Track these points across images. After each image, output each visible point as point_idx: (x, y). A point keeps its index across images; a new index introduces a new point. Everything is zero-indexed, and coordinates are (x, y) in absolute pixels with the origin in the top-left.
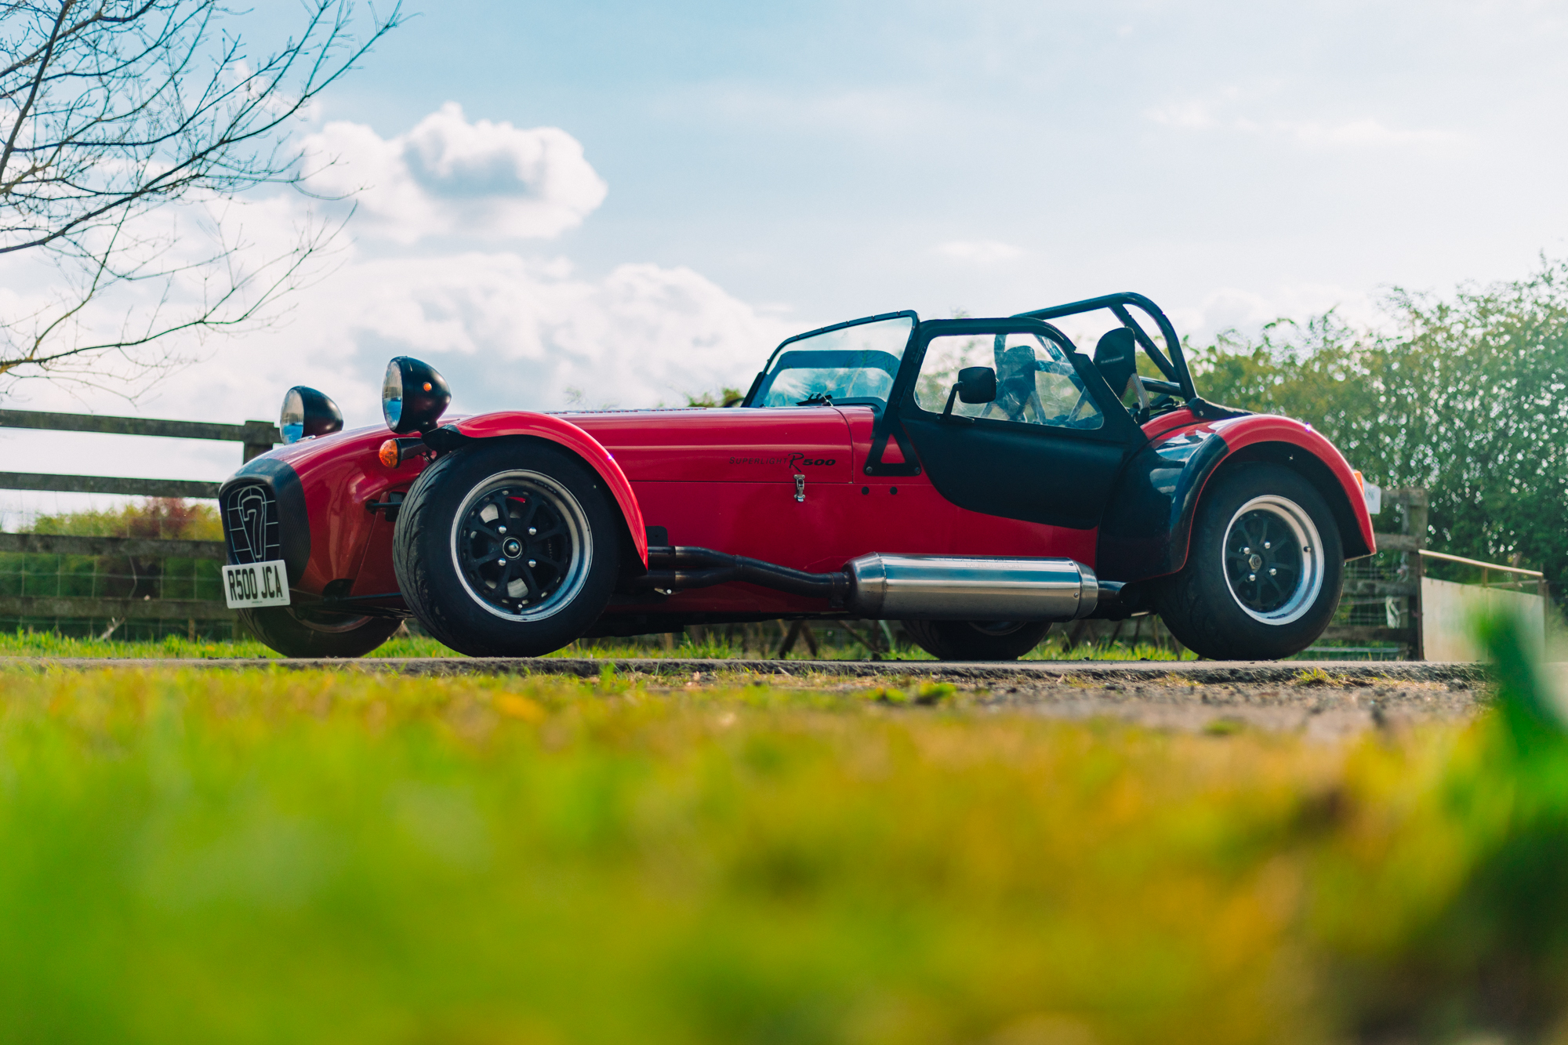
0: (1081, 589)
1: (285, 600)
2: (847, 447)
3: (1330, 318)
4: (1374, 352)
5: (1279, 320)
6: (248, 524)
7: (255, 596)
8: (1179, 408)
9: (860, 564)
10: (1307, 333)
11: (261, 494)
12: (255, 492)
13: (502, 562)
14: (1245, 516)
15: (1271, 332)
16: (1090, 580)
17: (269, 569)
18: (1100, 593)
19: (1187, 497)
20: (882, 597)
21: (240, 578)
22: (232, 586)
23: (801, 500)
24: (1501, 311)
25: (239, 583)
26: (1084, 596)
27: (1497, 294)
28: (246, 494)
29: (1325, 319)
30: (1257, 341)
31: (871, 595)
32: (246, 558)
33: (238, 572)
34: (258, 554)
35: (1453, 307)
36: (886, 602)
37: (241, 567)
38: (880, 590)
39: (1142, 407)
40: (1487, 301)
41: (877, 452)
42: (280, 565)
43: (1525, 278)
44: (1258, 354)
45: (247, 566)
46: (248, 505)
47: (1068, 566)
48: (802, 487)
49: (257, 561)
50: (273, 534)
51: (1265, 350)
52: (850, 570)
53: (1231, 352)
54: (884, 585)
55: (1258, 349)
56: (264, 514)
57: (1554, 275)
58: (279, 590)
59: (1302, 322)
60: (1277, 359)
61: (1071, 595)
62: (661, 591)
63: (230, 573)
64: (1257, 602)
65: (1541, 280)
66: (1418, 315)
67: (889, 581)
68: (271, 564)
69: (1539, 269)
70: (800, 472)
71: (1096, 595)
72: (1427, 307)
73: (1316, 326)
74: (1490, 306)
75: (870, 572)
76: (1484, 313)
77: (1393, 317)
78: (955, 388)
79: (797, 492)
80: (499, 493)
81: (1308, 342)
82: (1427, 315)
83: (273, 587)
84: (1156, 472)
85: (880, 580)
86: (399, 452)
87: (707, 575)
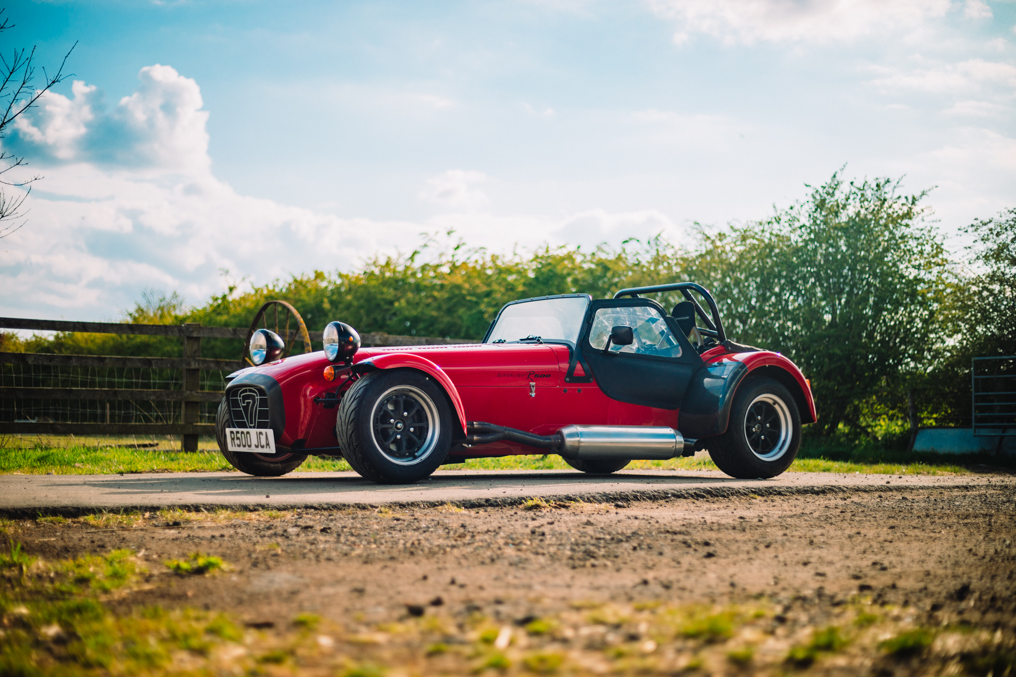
0: (676, 442)
1: (272, 450)
2: (556, 367)
3: (659, 238)
4: (682, 259)
5: (631, 239)
6: (246, 408)
7: (250, 446)
8: (716, 345)
9: (566, 431)
10: (647, 247)
11: (255, 392)
12: (251, 391)
13: (399, 437)
14: (754, 404)
15: (626, 246)
16: (680, 439)
17: (261, 433)
18: (685, 445)
19: (727, 395)
20: (578, 448)
21: (239, 435)
22: (233, 439)
23: (533, 395)
24: (753, 238)
25: (238, 438)
26: (677, 447)
27: (751, 227)
28: (245, 391)
29: (657, 239)
30: (619, 251)
31: (573, 447)
32: (244, 425)
33: (237, 432)
34: (251, 423)
35: (727, 234)
36: (580, 451)
37: (240, 430)
38: (577, 444)
39: (699, 345)
40: (745, 231)
41: (572, 369)
42: (270, 432)
43: (765, 219)
44: (619, 258)
45: (245, 430)
46: (245, 398)
47: (669, 431)
48: (534, 389)
49: (251, 427)
50: (263, 414)
51: (623, 256)
52: (561, 433)
53: (603, 256)
54: (579, 442)
55: (620, 255)
56: (257, 403)
57: (782, 218)
58: (268, 444)
59: (644, 241)
60: (631, 260)
62: (466, 445)
63: (232, 432)
64: (760, 449)
65: (774, 220)
66: (708, 238)
67: (582, 440)
68: (263, 431)
69: (772, 214)
70: (533, 381)
71: (682, 446)
72: (713, 234)
73: (652, 243)
74: (748, 233)
75: (571, 435)
76: (744, 239)
77: (695, 238)
78: (611, 337)
79: (531, 392)
80: (391, 398)
81: (647, 251)
82: (713, 238)
83: (263, 442)
84: (707, 380)
85: (578, 439)
86: (335, 373)
87: (490, 437)
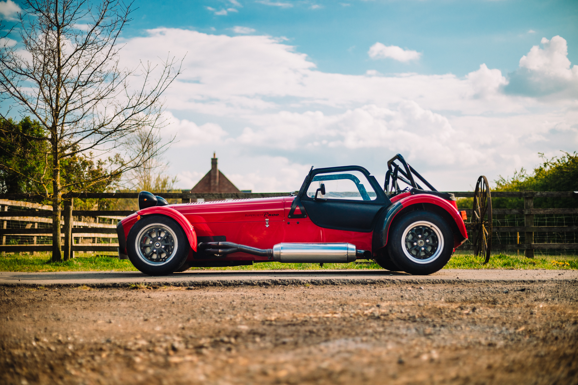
2: (283, 209)
9: (276, 247)
16: (352, 250)
23: (267, 226)
26: (348, 254)
36: (281, 258)
38: (279, 254)
41: (293, 210)
47: (345, 245)
48: (267, 223)
52: (272, 248)
61: (344, 254)
62: (216, 255)
70: (267, 218)
75: (278, 249)
78: (318, 190)
85: (280, 251)
87: (228, 250)
